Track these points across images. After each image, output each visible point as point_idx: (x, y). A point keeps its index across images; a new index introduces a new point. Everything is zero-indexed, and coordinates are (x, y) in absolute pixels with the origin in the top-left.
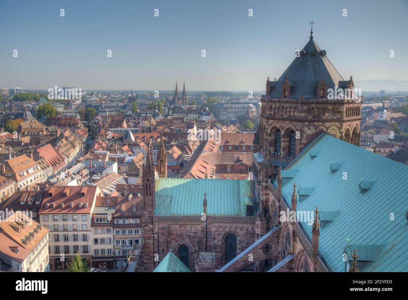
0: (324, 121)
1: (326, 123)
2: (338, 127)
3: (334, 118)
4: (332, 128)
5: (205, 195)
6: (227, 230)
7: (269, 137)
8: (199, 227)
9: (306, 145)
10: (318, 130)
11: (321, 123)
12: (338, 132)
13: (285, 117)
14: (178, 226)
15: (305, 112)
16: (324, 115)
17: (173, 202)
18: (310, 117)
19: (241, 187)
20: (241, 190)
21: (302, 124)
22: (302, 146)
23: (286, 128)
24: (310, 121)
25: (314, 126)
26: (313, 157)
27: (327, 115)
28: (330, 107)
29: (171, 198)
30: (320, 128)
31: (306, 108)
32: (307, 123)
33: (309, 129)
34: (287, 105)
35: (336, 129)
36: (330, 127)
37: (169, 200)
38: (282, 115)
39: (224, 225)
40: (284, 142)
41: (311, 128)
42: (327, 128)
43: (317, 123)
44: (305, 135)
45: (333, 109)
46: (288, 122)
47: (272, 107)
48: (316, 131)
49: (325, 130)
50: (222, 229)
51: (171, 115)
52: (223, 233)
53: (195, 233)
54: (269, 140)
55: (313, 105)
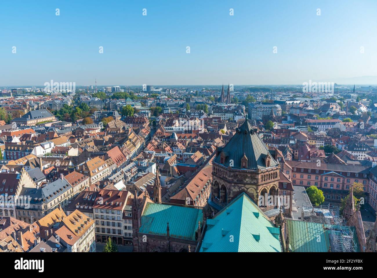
0: (245, 184)
1: (246, 185)
2: (255, 189)
3: (252, 182)
4: (250, 189)
5: (168, 224)
6: (182, 247)
7: (214, 187)
8: (165, 243)
9: (233, 198)
10: (241, 189)
11: (243, 185)
12: (255, 192)
13: (221, 177)
14: (153, 240)
15: (232, 177)
16: (245, 180)
17: (153, 223)
18: (235, 181)
19: (199, 215)
20: (198, 218)
21: (230, 184)
22: (230, 199)
23: (222, 184)
24: (235, 183)
25: (238, 186)
26: (228, 214)
27: (247, 180)
28: (249, 175)
29: (153, 219)
30: (243, 188)
31: (232, 174)
32: (233, 184)
33: (235, 188)
34: (222, 170)
35: (254, 190)
36: (249, 188)
37: (151, 221)
38: (220, 176)
39: (180, 244)
40: (221, 193)
41: (236, 187)
42: (248, 189)
43: (240, 185)
44: (232, 192)
45: (251, 176)
46: (223, 181)
47: (215, 168)
48: (239, 190)
49: (246, 190)
50: (179, 246)
51: (213, 114)
52: (180, 249)
53: (163, 246)
54: (214, 189)
55: (237, 173)
